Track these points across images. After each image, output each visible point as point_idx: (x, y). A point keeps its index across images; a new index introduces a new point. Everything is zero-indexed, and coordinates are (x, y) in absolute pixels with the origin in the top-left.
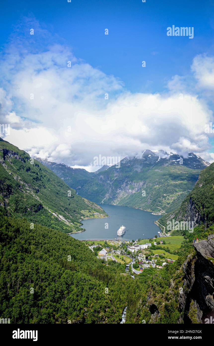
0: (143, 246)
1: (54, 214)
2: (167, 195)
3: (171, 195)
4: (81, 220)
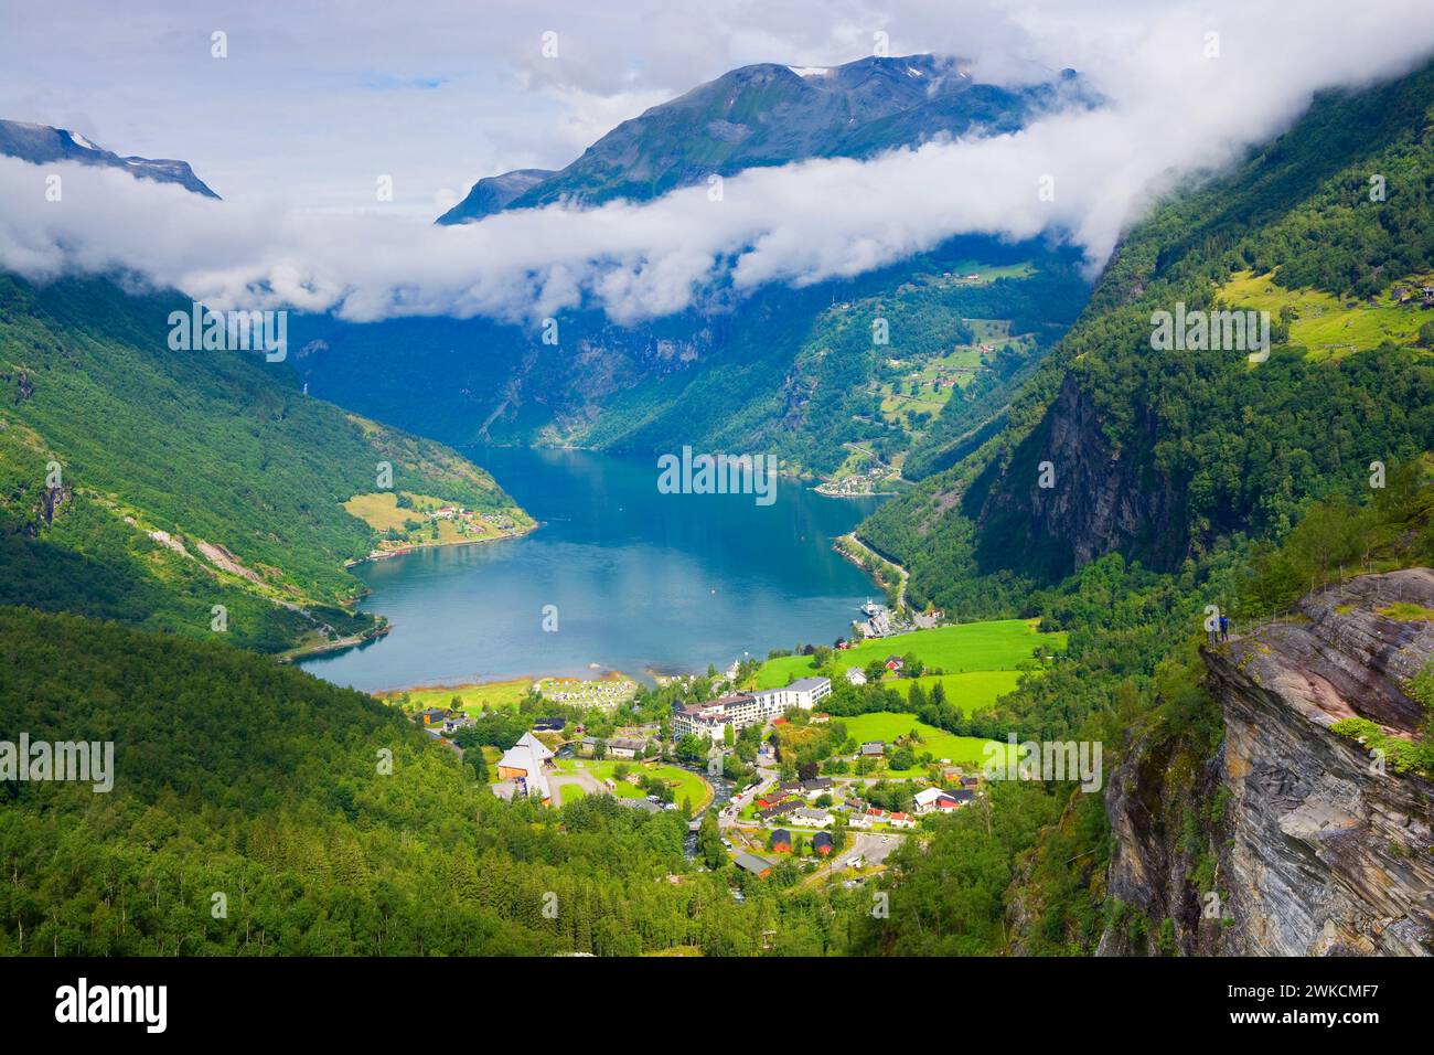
0: (777, 699)
1: (160, 535)
2: (910, 365)
3: (936, 363)
4: (349, 562)
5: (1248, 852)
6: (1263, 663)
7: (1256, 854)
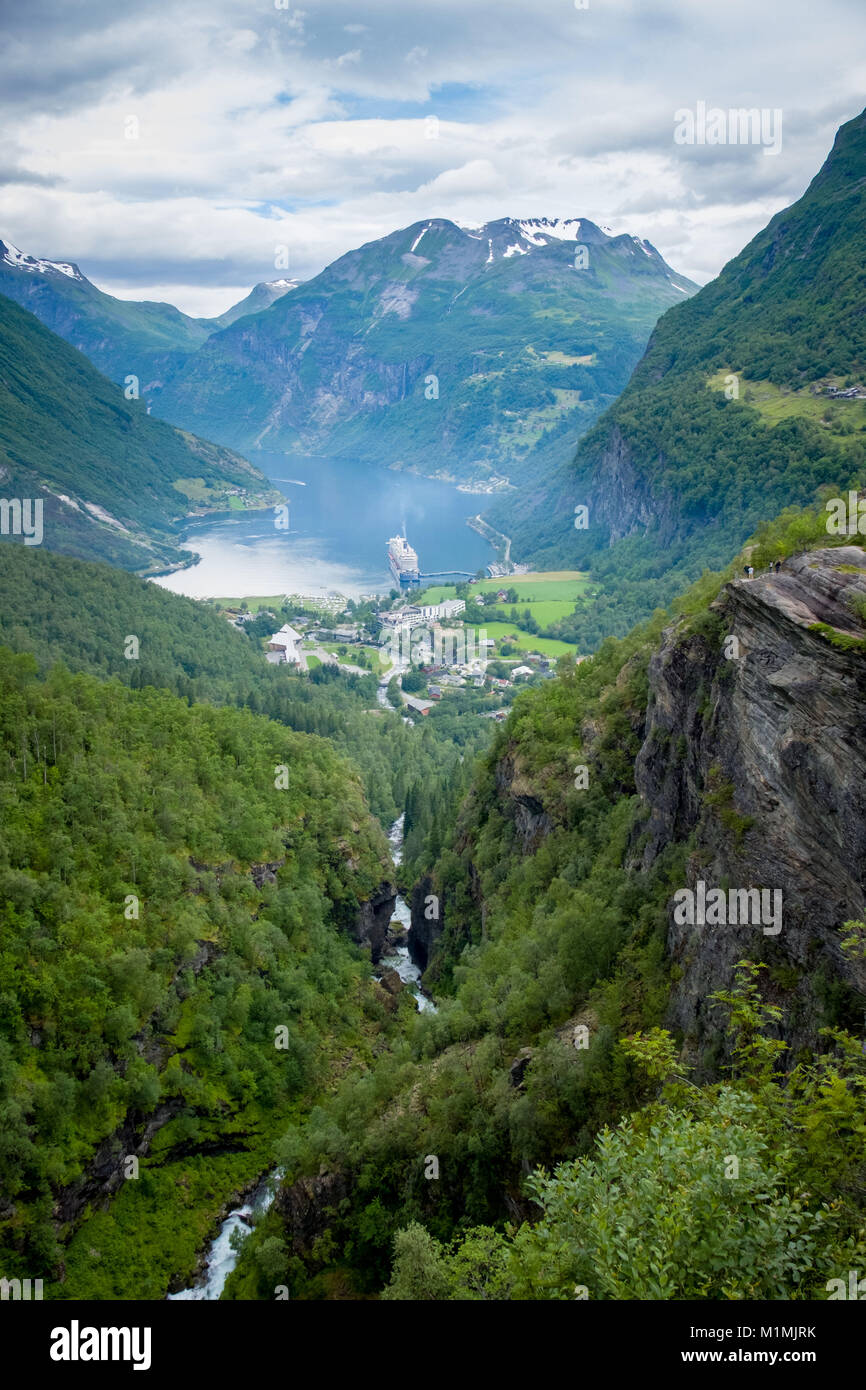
0: (433, 611)
1: (63, 497)
2: (517, 414)
3: (534, 415)
4: (176, 519)
5: (742, 695)
6: (769, 594)
7: (747, 696)
